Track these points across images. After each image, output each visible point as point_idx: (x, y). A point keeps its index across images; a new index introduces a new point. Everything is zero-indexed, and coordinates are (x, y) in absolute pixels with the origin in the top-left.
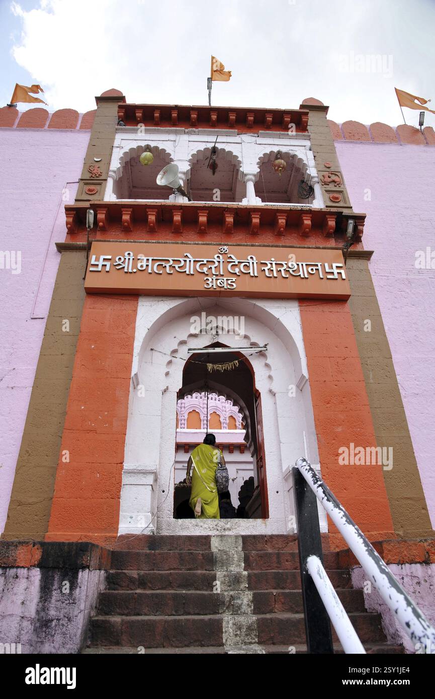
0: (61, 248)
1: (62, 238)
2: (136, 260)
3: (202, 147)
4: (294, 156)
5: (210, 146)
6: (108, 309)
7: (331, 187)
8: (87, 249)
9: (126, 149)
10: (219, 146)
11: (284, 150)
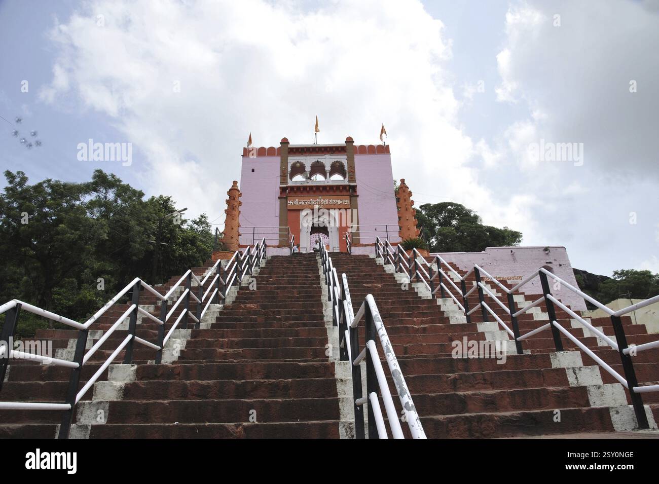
0: (279, 198)
1: (279, 195)
2: (299, 202)
3: (314, 161)
4: (341, 162)
5: (316, 160)
6: (293, 214)
7: (351, 174)
8: (287, 198)
9: (292, 163)
10: (319, 160)
11: (338, 160)
